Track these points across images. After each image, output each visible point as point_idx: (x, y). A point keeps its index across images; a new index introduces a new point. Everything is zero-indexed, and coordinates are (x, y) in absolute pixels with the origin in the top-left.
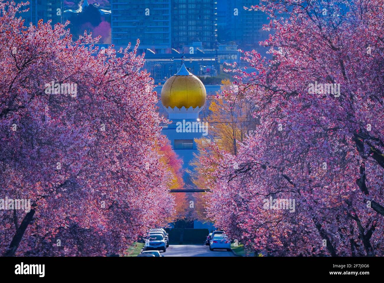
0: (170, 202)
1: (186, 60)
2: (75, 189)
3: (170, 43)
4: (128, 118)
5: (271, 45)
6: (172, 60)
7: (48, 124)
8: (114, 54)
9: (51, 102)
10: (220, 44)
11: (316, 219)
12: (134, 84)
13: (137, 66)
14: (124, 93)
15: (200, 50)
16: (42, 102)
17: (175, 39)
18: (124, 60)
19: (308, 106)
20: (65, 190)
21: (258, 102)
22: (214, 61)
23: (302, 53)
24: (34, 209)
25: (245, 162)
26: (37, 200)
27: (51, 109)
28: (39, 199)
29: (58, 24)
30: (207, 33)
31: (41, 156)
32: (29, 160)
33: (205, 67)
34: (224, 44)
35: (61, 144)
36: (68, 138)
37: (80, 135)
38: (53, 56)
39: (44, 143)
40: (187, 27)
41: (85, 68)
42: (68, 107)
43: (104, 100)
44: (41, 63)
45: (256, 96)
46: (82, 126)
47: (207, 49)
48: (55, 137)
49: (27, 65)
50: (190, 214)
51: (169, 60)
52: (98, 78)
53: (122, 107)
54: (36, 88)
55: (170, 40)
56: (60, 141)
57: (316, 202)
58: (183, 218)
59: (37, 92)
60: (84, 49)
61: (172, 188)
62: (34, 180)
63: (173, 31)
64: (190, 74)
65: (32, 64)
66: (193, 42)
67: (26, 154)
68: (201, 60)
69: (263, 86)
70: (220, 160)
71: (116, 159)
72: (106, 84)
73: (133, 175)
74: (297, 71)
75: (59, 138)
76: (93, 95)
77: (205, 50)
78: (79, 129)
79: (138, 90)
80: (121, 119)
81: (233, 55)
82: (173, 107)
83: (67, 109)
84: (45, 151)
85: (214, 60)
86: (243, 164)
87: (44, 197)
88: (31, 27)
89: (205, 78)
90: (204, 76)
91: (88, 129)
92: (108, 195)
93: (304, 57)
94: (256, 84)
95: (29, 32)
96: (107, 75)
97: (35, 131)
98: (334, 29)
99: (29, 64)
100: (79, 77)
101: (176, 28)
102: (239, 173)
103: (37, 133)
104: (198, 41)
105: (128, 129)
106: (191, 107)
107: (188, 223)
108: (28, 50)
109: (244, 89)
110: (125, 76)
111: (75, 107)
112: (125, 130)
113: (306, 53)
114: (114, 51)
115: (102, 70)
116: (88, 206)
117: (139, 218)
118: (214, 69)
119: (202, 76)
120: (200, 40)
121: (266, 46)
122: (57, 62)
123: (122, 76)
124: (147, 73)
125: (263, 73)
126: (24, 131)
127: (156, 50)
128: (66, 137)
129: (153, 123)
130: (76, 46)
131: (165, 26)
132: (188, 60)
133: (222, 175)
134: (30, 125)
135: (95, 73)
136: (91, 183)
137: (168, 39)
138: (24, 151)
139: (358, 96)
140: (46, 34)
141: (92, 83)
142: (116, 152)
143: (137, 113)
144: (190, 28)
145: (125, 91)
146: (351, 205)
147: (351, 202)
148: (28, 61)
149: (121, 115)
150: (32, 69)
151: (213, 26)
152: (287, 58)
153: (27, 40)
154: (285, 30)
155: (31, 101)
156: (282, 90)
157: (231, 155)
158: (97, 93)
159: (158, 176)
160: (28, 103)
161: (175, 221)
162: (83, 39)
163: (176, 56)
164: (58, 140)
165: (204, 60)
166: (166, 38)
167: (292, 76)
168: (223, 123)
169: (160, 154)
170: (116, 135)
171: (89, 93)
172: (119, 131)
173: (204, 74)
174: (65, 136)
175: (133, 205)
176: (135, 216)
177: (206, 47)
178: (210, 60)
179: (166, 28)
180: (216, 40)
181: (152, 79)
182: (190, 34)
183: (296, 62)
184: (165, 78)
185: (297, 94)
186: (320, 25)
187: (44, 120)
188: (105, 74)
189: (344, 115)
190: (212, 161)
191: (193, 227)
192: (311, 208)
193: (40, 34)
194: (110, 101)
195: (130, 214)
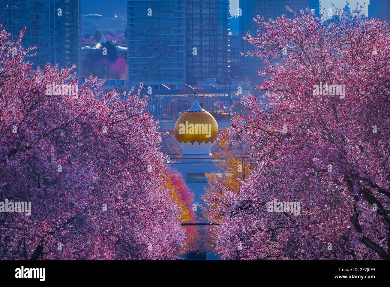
0: (180, 235)
1: (199, 95)
2: (82, 225)
3: (185, 79)
4: (131, 158)
5: (267, 89)
6: (186, 96)
7: (54, 164)
8: (119, 97)
9: (57, 143)
10: (233, 79)
11: (314, 254)
12: (138, 126)
13: (140, 108)
14: (128, 134)
15: (214, 86)
16: (48, 143)
17: (189, 75)
18: (127, 103)
19: (302, 148)
20: (72, 226)
21: (255, 144)
22: (227, 97)
23: (296, 97)
24: (42, 244)
25: (246, 199)
26: (44, 236)
27: (57, 150)
28: (47, 235)
29: (65, 68)
30: (220, 70)
31: (48, 195)
32: (36, 198)
33: (218, 102)
34: (237, 80)
35: (66, 183)
36: (73, 178)
37: (85, 175)
38: (59, 99)
39: (50, 183)
40: (201, 63)
41: (90, 111)
42: (74, 147)
43: (108, 141)
44: (47, 105)
45: (252, 138)
46: (87, 165)
47: (220, 85)
48: (61, 176)
49: (35, 107)
50: (202, 246)
51: (183, 95)
52: (102, 120)
53: (126, 147)
54: (43, 129)
55: (185, 76)
56: (65, 181)
57: (314, 238)
58: (195, 250)
59: (44, 133)
60: (89, 91)
61: (182, 221)
62: (40, 217)
63: (188, 67)
64: (203, 110)
65: (39, 107)
66: (207, 78)
67: (33, 193)
68: (215, 95)
69: (259, 129)
70: (223, 197)
71: (120, 198)
72: (110, 125)
73: (138, 211)
74: (292, 114)
75: (65, 177)
76: (98, 136)
77: (218, 86)
78: (84, 169)
79: (141, 131)
80: (125, 159)
81: (246, 91)
82: (186, 142)
83: (73, 150)
84: (51, 190)
85: (227, 95)
86: (244, 201)
87: (51, 233)
88: (39, 71)
89: (218, 113)
90: (218, 111)
91: (92, 169)
92: (114, 230)
93: (299, 101)
94: (252, 127)
95: (36, 76)
96: (112, 117)
97: (42, 171)
98: (327, 74)
99: (37, 106)
100: (84, 119)
101: (190, 65)
102: (240, 210)
103: (43, 173)
104: (212, 77)
105: (131, 168)
106: (204, 143)
107: (200, 254)
108: (35, 93)
109: (241, 131)
110: (129, 118)
111: (81, 147)
112: (128, 169)
113: (300, 96)
114: (118, 94)
115: (107, 112)
116: (95, 242)
117: (145, 252)
118: (227, 105)
119: (215, 111)
120: (214, 76)
121: (262, 90)
122: (63, 105)
123: (126, 117)
124: (150, 115)
125: (258, 116)
126: (31, 171)
127: (171, 86)
128: (72, 177)
129: (157, 162)
130: (82, 89)
131: (179, 63)
132: (202, 95)
133: (224, 212)
134: (37, 165)
135: (100, 115)
136: (96, 220)
137: (183, 76)
138: (31, 190)
139: (349, 138)
140: (53, 77)
141: (97, 125)
142: (120, 190)
143: (140, 153)
144: (204, 65)
145: (128, 132)
146: (348, 240)
147: (347, 238)
148: (36, 104)
149: (125, 155)
150: (39, 112)
151: (226, 63)
152: (282, 101)
153: (34, 83)
154: (279, 75)
155: (38, 142)
156: (277, 132)
157: (233, 193)
158: (102, 134)
159: (162, 213)
160: (36, 143)
161: (187, 252)
162: (88, 82)
163: (190, 91)
164: (64, 180)
165: (217, 95)
166: (181, 74)
167: (287, 119)
168: (232, 159)
169: (170, 189)
170: (119, 174)
171: (94, 134)
172: (123, 171)
173: (217, 109)
174: (70, 176)
175: (140, 239)
176: (142, 250)
177: (219, 83)
178: (223, 95)
179: (180, 64)
180: (229, 76)
181: (154, 121)
182: (204, 70)
183: (291, 106)
184: (180, 113)
185: (292, 136)
186: (314, 71)
187: (50, 160)
188: (110, 116)
189: (335, 157)
190: (214, 198)
191: (205, 258)
192: (309, 244)
193: (46, 77)
194: (114, 142)
195: (137, 249)
